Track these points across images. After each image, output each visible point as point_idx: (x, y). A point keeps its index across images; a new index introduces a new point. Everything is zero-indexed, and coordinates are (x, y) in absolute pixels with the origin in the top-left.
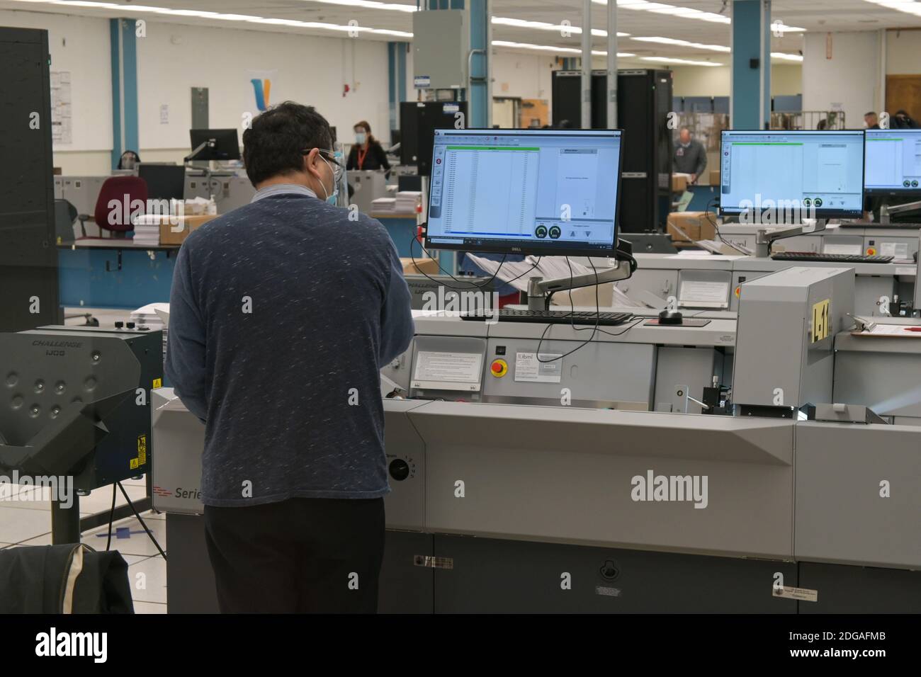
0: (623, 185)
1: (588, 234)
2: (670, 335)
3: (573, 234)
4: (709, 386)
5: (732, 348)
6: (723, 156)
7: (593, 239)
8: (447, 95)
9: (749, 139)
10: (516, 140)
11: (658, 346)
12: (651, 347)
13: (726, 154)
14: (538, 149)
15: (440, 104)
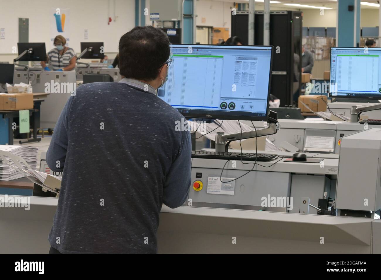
0: (272, 78)
1: (251, 107)
2: (299, 167)
3: (242, 107)
4: (322, 198)
5: (336, 175)
6: (332, 62)
7: (254, 110)
8: (170, 25)
9: (347, 52)
10: (210, 51)
11: (292, 174)
12: (288, 175)
13: (334, 61)
14: (222, 57)
15: (165, 30)
